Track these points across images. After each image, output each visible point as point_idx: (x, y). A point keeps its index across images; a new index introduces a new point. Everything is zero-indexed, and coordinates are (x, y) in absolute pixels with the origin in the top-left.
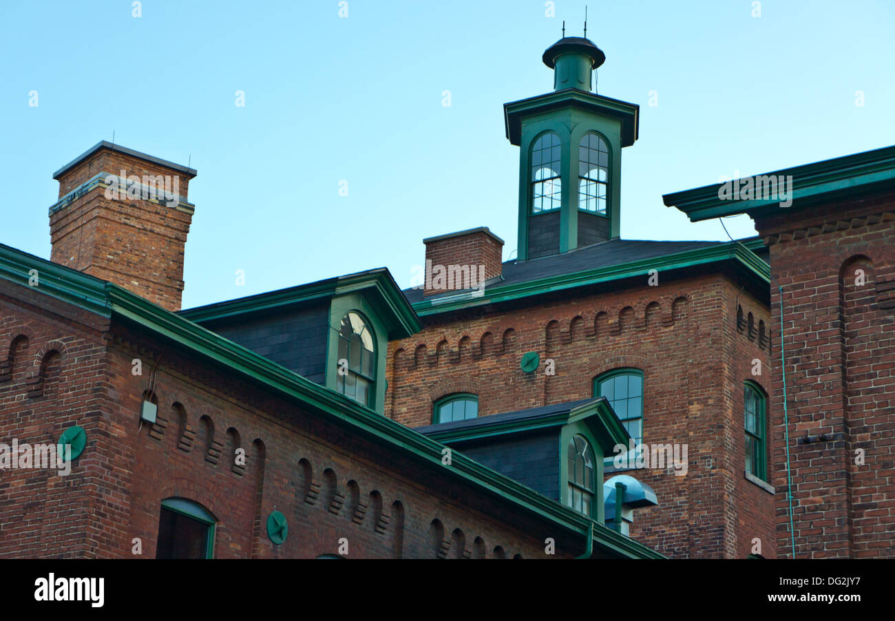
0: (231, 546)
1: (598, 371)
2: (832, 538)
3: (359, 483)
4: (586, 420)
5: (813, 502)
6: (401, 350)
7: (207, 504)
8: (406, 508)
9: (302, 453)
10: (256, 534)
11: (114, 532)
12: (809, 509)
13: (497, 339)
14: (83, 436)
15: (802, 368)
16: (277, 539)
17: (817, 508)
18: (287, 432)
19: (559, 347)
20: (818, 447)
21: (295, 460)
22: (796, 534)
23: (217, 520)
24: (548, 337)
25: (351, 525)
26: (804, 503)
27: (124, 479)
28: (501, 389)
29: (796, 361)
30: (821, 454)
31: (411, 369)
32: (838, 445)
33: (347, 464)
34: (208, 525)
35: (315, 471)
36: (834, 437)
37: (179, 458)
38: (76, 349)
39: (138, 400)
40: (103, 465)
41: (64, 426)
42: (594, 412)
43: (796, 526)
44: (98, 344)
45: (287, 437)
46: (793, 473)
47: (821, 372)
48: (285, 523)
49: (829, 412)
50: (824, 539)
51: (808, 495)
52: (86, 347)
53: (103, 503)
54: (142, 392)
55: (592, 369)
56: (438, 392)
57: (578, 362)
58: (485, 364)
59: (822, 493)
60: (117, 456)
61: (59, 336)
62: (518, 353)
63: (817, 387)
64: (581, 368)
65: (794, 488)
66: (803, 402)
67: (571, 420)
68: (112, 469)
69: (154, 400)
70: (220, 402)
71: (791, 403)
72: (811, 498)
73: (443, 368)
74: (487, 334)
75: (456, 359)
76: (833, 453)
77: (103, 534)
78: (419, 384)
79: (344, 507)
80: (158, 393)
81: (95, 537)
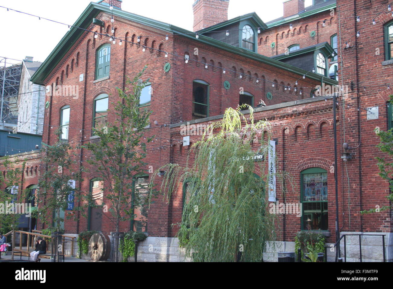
0: (214, 91)
1: (332, 34)
2: (352, 75)
3: (251, 72)
4: (322, 49)
5: (347, 65)
6: (278, 34)
7: (206, 80)
8: (266, 77)
9: (233, 65)
10: (221, 87)
11: (180, 89)
12: (346, 68)
13: (304, 28)
14: (169, 65)
15: (345, 28)
16: (227, 88)
17: (348, 67)
18: (228, 59)
19: (321, 29)
20: (349, 50)
21: (231, 66)
22: (343, 75)
23: (210, 84)
24: (318, 26)
25: (249, 83)
26: (345, 66)
27: (181, 75)
28: (305, 42)
29: (343, 26)
30: (349, 52)
31: (281, 39)
32: (354, 49)
33: (247, 67)
34: (207, 86)
35: (237, 69)
36: (353, 47)
37: (197, 69)
38: (166, 43)
39: (184, 55)
40: (175, 72)
41: (165, 63)
42: (324, 46)
43: (343, 72)
44: (171, 41)
45: (228, 61)
46: (342, 58)
47: (350, 29)
48: (229, 84)
49: (352, 40)
50: (350, 75)
51: (346, 64)
52: (168, 42)
53: (176, 82)
54: (184, 52)
55: (330, 34)
56: (289, 45)
57: (326, 32)
58: (300, 36)
59: (350, 63)
60: (179, 70)
61: (163, 40)
62: (310, 31)
63: (349, 33)
64: (327, 34)
65: (343, 62)
66: (345, 38)
67: (316, 49)
68: (177, 73)
69: (188, 54)
70: (207, 53)
71: (342, 38)
72: (347, 64)
73: (290, 37)
74: (301, 27)
75: (293, 35)
76: (353, 51)
77: (177, 90)
78: (283, 43)
79: (247, 78)
80: (189, 52)
81: (174, 91)
